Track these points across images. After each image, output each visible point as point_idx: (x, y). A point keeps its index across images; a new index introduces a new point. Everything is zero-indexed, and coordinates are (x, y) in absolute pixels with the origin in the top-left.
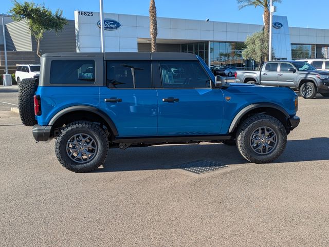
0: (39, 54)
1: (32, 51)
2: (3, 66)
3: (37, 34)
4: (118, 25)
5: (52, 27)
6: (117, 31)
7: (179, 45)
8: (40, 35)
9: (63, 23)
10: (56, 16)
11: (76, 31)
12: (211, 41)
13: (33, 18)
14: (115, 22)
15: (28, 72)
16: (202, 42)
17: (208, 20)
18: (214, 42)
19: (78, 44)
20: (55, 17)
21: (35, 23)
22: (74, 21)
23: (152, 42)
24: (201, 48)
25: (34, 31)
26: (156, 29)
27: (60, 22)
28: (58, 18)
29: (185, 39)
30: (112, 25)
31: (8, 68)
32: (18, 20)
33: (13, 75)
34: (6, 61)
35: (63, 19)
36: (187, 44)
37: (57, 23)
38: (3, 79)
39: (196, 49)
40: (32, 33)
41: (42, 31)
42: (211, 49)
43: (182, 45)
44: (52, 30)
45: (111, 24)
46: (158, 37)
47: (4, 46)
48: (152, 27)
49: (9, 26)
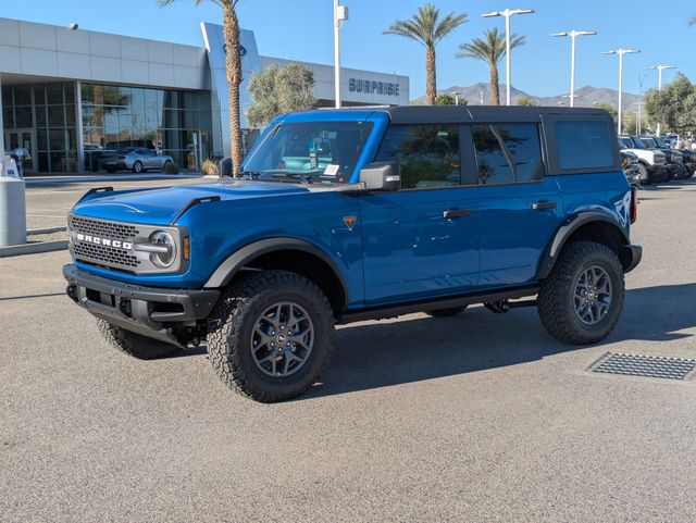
12: (81, 82)
16: (54, 83)
17: (76, 27)
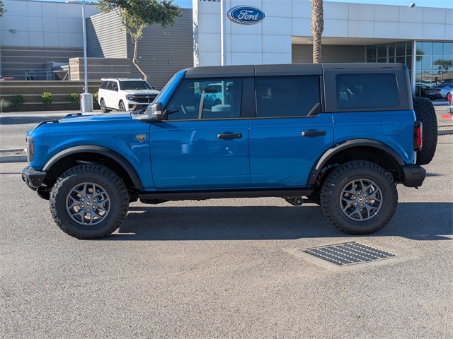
0: (135, 62)
1: (126, 57)
2: (82, 81)
3: (135, 31)
4: (261, 16)
5: (157, 20)
6: (259, 24)
7: (363, 46)
8: (139, 33)
9: (174, 13)
10: (164, 3)
11: (194, 26)
12: (418, 41)
13: (128, 7)
14: (256, 11)
15: (117, 90)
16: (401, 42)
17: (413, 5)
18: (422, 41)
19: (196, 45)
20: (162, 4)
21: (132, 14)
22: (192, 10)
23: (315, 43)
24: (401, 52)
25: (129, 28)
26: (321, 22)
27: (169, 12)
28: (167, 6)
29: (372, 37)
30: (251, 16)
31: (89, 83)
32: (107, 11)
33: (95, 95)
34: (86, 73)
35: (173, 8)
36: (376, 45)
37: (164, 14)
38: (80, 101)
39: (391, 54)
40: (127, 30)
41: (141, 26)
42: (418, 53)
43: (368, 46)
44: (157, 26)
45: (249, 14)
46: (323, 35)
47: (83, 50)
48: (314, 18)
49: (94, 19)
